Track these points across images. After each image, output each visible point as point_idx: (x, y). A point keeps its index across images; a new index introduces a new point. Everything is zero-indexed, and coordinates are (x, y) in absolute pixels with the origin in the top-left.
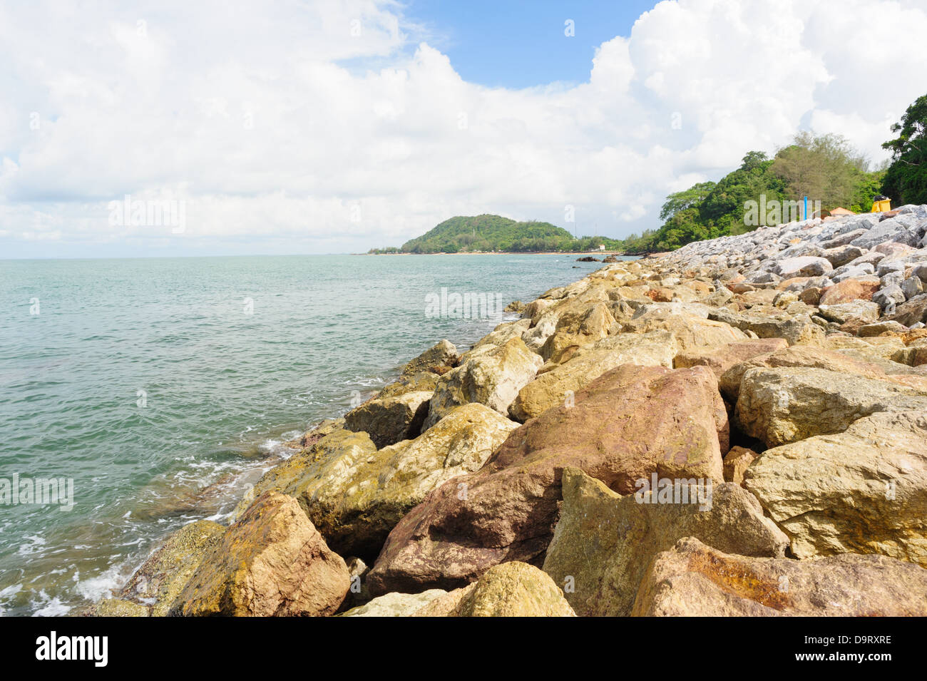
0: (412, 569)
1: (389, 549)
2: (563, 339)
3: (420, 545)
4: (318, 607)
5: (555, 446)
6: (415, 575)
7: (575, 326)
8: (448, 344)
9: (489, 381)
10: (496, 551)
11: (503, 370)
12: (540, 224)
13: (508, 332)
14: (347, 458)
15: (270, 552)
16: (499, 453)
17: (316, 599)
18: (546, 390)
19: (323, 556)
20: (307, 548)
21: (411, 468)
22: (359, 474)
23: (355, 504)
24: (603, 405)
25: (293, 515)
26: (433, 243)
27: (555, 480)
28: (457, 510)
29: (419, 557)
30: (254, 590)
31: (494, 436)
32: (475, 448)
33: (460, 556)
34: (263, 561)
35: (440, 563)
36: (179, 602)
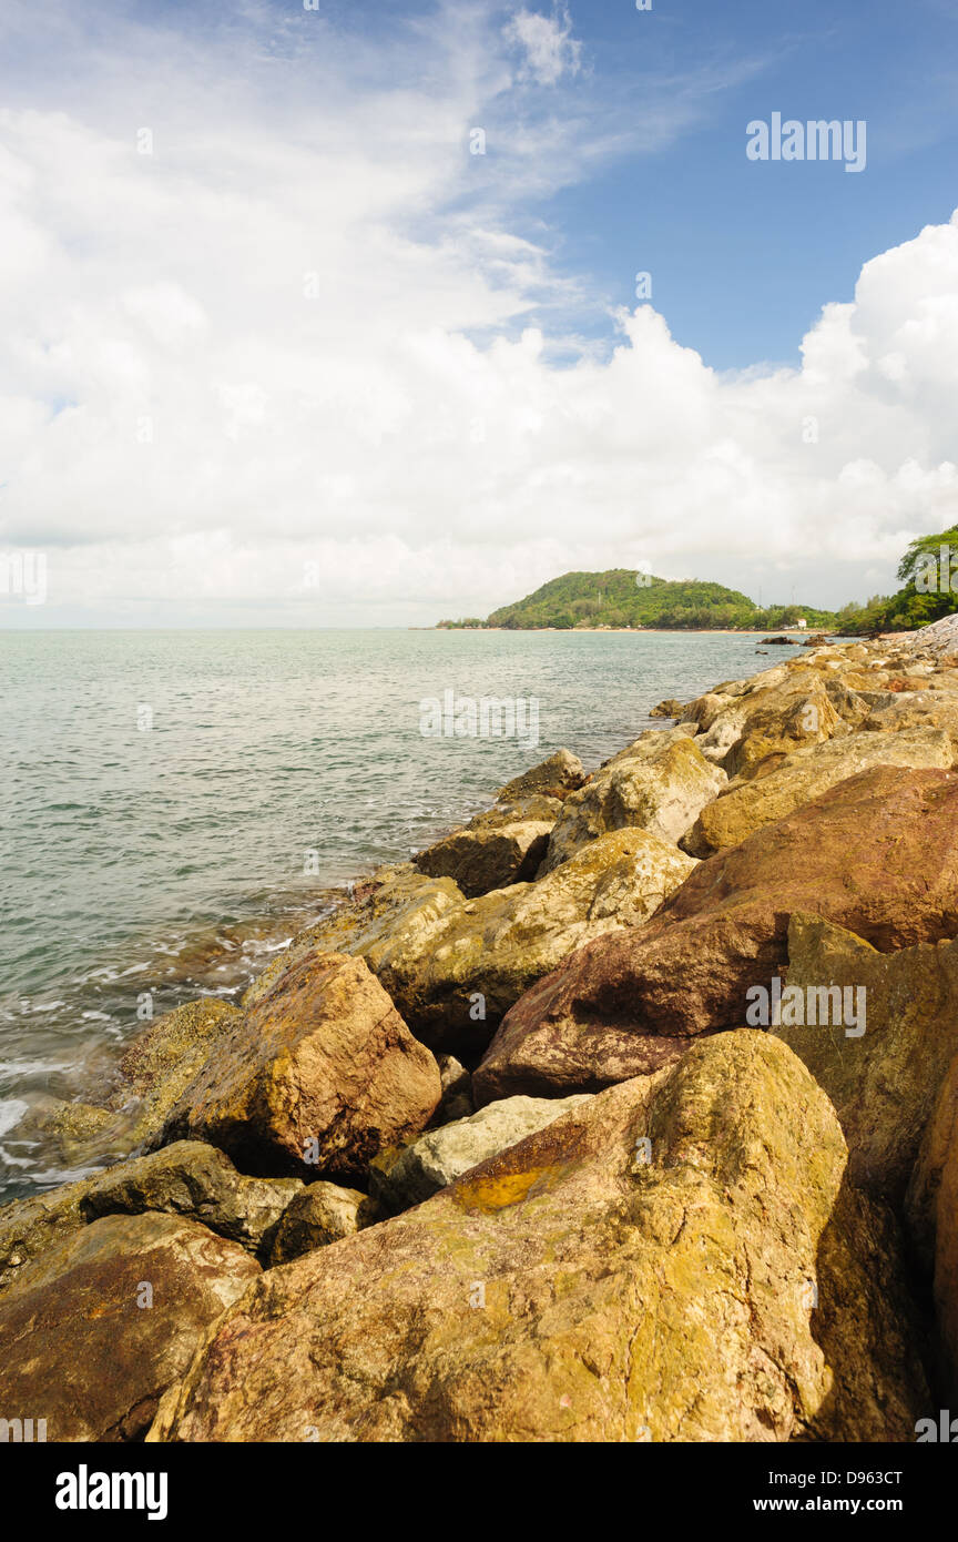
0: (547, 1065)
1: (507, 1036)
2: (758, 744)
3: (557, 1030)
4: (394, 1123)
5: (772, 883)
6: (551, 1075)
7: (777, 727)
8: (569, 756)
9: (646, 802)
10: (680, 1042)
11: (667, 786)
12: (703, 586)
13: (662, 741)
14: (429, 910)
15: (325, 1033)
16: (678, 897)
17: (390, 1111)
18: (744, 811)
19: (402, 1045)
20: (379, 1031)
21: (535, 920)
22: (454, 929)
23: (449, 971)
24: (850, 822)
25: (359, 980)
26: (536, 614)
27: (777, 932)
28: (618, 976)
29: (556, 1048)
30: (300, 1089)
31: (668, 874)
32: (638, 891)
33: (622, 1047)
34: (314, 1046)
35: (590, 1057)
36: (182, 1109)
